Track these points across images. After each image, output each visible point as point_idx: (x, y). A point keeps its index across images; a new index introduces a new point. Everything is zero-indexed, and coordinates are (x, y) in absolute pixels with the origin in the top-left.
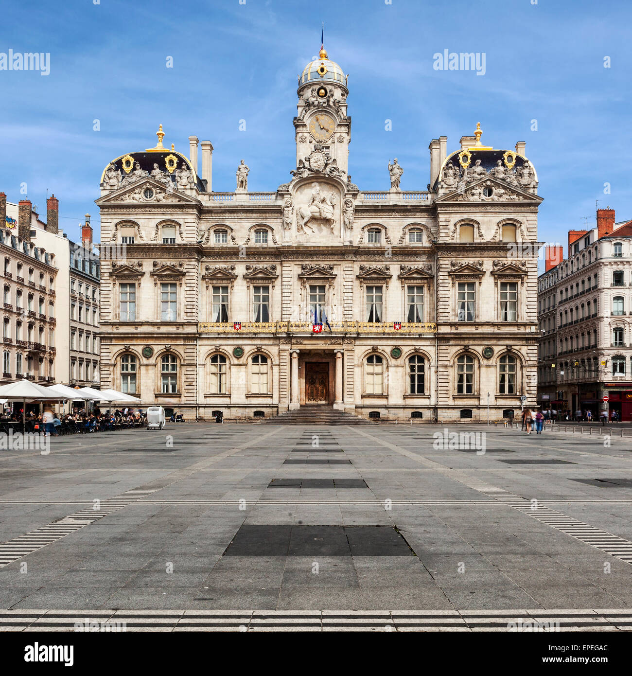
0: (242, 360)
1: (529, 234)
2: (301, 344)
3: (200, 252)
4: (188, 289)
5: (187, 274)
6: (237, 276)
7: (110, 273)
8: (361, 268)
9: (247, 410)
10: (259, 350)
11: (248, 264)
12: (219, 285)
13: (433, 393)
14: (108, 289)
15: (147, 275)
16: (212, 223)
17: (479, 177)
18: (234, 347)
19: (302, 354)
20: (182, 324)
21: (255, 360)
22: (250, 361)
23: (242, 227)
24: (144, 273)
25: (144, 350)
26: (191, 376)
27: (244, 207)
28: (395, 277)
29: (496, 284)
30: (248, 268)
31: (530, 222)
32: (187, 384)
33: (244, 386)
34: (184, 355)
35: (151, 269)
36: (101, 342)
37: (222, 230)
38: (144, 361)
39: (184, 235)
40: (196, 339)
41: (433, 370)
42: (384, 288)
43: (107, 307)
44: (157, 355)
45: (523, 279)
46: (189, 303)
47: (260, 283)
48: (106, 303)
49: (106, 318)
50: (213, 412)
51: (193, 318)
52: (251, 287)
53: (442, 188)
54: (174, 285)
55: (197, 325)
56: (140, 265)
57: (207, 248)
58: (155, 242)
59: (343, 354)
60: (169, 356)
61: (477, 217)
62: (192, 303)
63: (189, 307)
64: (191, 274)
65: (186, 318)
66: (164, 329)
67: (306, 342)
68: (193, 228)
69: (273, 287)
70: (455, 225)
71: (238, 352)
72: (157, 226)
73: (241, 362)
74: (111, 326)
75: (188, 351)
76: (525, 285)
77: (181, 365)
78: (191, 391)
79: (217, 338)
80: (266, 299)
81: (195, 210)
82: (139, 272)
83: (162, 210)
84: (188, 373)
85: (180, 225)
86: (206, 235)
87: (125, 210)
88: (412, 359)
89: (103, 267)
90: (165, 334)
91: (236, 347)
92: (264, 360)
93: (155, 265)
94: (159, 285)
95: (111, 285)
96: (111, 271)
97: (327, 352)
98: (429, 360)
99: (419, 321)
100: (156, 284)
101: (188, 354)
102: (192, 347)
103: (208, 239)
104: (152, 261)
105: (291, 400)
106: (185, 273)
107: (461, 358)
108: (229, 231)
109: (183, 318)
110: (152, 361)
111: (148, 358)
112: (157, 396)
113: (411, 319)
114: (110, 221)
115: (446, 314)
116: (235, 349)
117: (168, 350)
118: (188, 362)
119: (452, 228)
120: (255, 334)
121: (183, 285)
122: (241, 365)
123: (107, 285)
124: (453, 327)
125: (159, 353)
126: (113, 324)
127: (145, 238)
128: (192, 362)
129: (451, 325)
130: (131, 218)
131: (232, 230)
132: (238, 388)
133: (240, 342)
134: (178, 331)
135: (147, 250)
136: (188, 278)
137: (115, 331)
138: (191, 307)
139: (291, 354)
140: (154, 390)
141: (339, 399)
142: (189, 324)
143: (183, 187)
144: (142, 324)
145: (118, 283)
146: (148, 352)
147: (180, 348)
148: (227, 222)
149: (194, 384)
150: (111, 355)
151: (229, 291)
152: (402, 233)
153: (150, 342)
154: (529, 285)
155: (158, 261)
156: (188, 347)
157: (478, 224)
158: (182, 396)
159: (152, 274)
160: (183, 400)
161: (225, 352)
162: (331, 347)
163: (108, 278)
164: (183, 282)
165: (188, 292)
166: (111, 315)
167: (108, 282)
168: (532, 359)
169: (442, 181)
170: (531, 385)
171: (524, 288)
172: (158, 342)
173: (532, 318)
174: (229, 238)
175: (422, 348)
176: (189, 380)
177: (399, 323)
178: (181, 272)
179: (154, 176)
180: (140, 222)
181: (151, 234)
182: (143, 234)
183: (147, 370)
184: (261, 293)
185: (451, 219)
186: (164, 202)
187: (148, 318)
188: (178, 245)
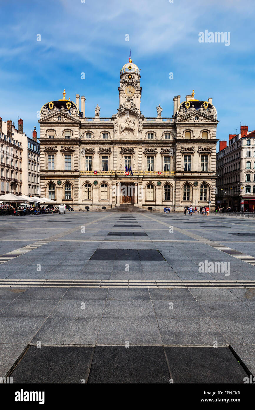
0: (97, 186)
1: (213, 136)
2: (121, 180)
3: (80, 142)
4: (76, 157)
5: (75, 151)
6: (95, 152)
7: (44, 150)
8: (145, 149)
9: (99, 206)
10: (104, 182)
11: (100, 147)
12: (88, 156)
13: (174, 200)
14: (43, 157)
15: (59, 151)
16: (85, 130)
17: (193, 112)
18: (94, 181)
19: (122, 184)
20: (73, 171)
21: (102, 186)
22: (100, 186)
23: (97, 132)
24: (58, 150)
25: (58, 182)
26: (77, 193)
27: (98, 124)
28: (159, 153)
29: (199, 156)
30: (100, 149)
31: (213, 131)
32: (75, 195)
33: (98, 196)
34: (74, 184)
35: (61, 149)
36: (40, 178)
37: (89, 133)
38: (58, 186)
39: (74, 135)
40: (78, 177)
41: (174, 190)
42: (154, 157)
43: (43, 164)
44: (63, 184)
45: (210, 154)
46: (76, 163)
47: (104, 155)
48: (42, 163)
49: (43, 169)
50: (85, 207)
51: (78, 169)
52: (101, 156)
53: (178, 116)
54: (70, 156)
55: (79, 172)
56: (56, 147)
57: (83, 141)
58: (62, 138)
59: (138, 184)
60: (68, 184)
61: (192, 129)
62: (77, 163)
63: (76, 164)
64: (77, 151)
65: (75, 169)
66: (66, 173)
67: (123, 179)
68: (77, 132)
69: (110, 156)
70: (183, 132)
71: (96, 183)
72: (63, 131)
73: (97, 187)
74: (44, 172)
75: (75, 182)
76: (211, 156)
77: (73, 188)
78: (77, 198)
79: (87, 177)
80: (107, 161)
81: (78, 125)
82: (56, 150)
83: (65, 125)
84: (76, 191)
85: (72, 131)
86: (83, 135)
87: (50, 125)
88: (165, 186)
89: (41, 148)
90: (66, 175)
91: (95, 181)
92: (106, 186)
93: (62, 147)
94: (64, 155)
95: (45, 155)
96: (44, 149)
97: (131, 183)
98: (172, 187)
99: (168, 171)
100: (62, 155)
101: (75, 184)
102: (77, 181)
103: (83, 137)
104: (61, 146)
105: (117, 202)
106: (74, 150)
107: (185, 186)
108: (92, 134)
109: (73, 169)
110: (61, 186)
111: (59, 185)
112: (63, 200)
113: (165, 170)
114: (44, 129)
115: (179, 168)
116: (94, 182)
117: (67, 182)
118: (75, 187)
119: (182, 133)
120: (102, 176)
121: (74, 155)
122: (97, 188)
123: (43, 155)
124: (182, 173)
125: (64, 183)
126: (45, 171)
127: (58, 136)
128: (77, 187)
129: (181, 172)
130: (53, 128)
131: (93, 133)
132: (96, 197)
133: (96, 179)
134: (72, 174)
135: (59, 141)
136: (75, 153)
137: (46, 174)
138: (77, 164)
139: (117, 184)
140: (62, 198)
141: (136, 202)
142: (76, 171)
143: (73, 115)
144: (57, 171)
145: (47, 154)
146: (59, 183)
147: (72, 182)
148: (91, 130)
149: (78, 195)
150: (45, 184)
151: (92, 158)
152: (162, 135)
153: (60, 179)
154: (213, 156)
155: (64, 146)
156: (75, 181)
157: (193, 131)
158: (73, 200)
159: (61, 151)
160: (74, 202)
161: (90, 183)
162: (133, 181)
163: (43, 152)
164: (74, 154)
165: (76, 158)
166: (44, 167)
167: (43, 154)
168: (213, 186)
169: (178, 114)
170: (213, 197)
171: (211, 158)
172: (63, 179)
173: (214, 170)
174: (92, 136)
175: (169, 182)
176: (76, 194)
177: (160, 172)
178: (73, 150)
179: (62, 111)
180: (56, 130)
181: (60, 134)
182: (57, 134)
183: (59, 190)
184: (105, 159)
185: (182, 129)
186: (66, 121)
187: (59, 169)
188: (71, 139)
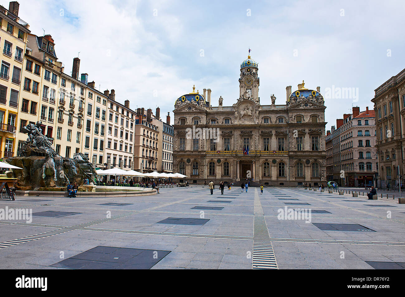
0: (220, 164)
1: (321, 119)
2: (240, 158)
3: (206, 127)
8: (262, 132)
10: (226, 160)
13: (288, 176)
14: (176, 140)
16: (211, 117)
17: (303, 100)
19: (241, 162)
22: (223, 164)
23: (220, 118)
25: (187, 160)
26: (203, 169)
27: (221, 111)
28: (274, 135)
29: (310, 137)
30: (222, 132)
31: (322, 115)
33: (221, 173)
37: (214, 120)
38: (187, 164)
39: (201, 122)
40: (205, 156)
41: (288, 168)
42: (270, 139)
43: (176, 145)
45: (320, 135)
46: (202, 144)
47: (226, 138)
49: (175, 149)
51: (204, 149)
52: (223, 139)
53: (290, 104)
55: (205, 152)
58: (191, 124)
59: (255, 162)
60: (195, 162)
61: (303, 114)
66: (194, 153)
67: (242, 158)
68: (204, 119)
69: (231, 138)
70: (295, 117)
72: (192, 119)
74: (176, 152)
76: (321, 137)
77: (200, 165)
78: (203, 174)
79: (212, 156)
80: (228, 143)
81: (205, 113)
83: (194, 114)
85: (200, 118)
87: (182, 114)
88: (280, 164)
89: (175, 132)
90: (194, 155)
92: (228, 164)
95: (177, 138)
96: (177, 134)
97: (250, 161)
98: (286, 164)
99: (283, 150)
101: (201, 162)
102: (203, 159)
103: (209, 122)
105: (237, 178)
107: (298, 164)
109: (200, 150)
110: (190, 164)
112: (191, 176)
113: (279, 149)
114: (177, 117)
115: (292, 148)
116: (218, 160)
117: (195, 160)
118: (202, 164)
119: (294, 118)
120: (225, 155)
124: (295, 153)
125: (192, 161)
127: (188, 123)
129: (294, 152)
130: (184, 116)
131: (217, 119)
132: (219, 173)
133: (220, 157)
134: (199, 154)
137: (178, 153)
138: (203, 146)
139: (237, 162)
142: (203, 151)
143: (201, 106)
144: (187, 151)
145: (179, 138)
146: (189, 161)
147: (199, 160)
148: (216, 117)
149: (204, 172)
150: (177, 162)
152: (276, 119)
153: (190, 157)
154: (322, 137)
157: (303, 116)
160: (200, 177)
161: (214, 161)
162: (251, 159)
163: (176, 136)
165: (202, 141)
166: (177, 148)
168: (324, 164)
169: (290, 101)
170: (324, 173)
171: (320, 139)
172: (192, 157)
173: (324, 149)
174: (216, 122)
175: (284, 160)
177: (275, 151)
179: (191, 103)
180: (187, 117)
181: (190, 121)
182: (188, 121)
183: (188, 167)
184: (227, 141)
185: (293, 115)
186: (195, 111)
187: (189, 149)
188: (199, 125)
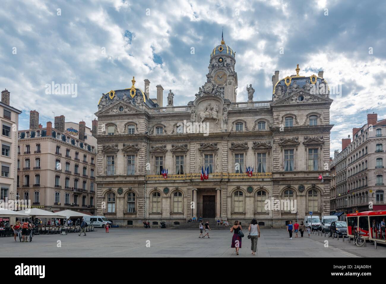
0: (169, 195)
1: (325, 121)
2: (198, 185)
3: (148, 138)
4: (140, 157)
5: (140, 150)
6: (167, 151)
7: (102, 150)
8: (232, 144)
9: (171, 221)
10: (177, 189)
11: (173, 144)
12: (158, 156)
13: (270, 211)
14: (101, 159)
15: (120, 151)
16: (155, 123)
17: (296, 90)
18: (164, 188)
19: (199, 191)
20: (137, 176)
21: (175, 195)
22: (172, 195)
23: (170, 125)
24: (119, 150)
25: (118, 190)
26: (141, 203)
27: (171, 114)
28: (250, 149)
29: (306, 150)
30: (173, 146)
31: (325, 114)
32: (140, 207)
33: (169, 208)
34: (138, 192)
35: (122, 148)
36: (97, 186)
37: (159, 127)
38: (118, 196)
39: (139, 130)
40: (144, 184)
42: (244, 155)
43: (101, 168)
44: (125, 192)
45: (321, 146)
46: (141, 165)
47: (179, 154)
48: (100, 166)
49: (100, 174)
50: (153, 222)
51: (143, 173)
52: (174, 156)
53: (275, 98)
54: (133, 156)
55: (145, 177)
56: (117, 146)
57: (151, 137)
58: (124, 134)
59: (220, 191)
60: (131, 194)
61: (295, 113)
62: (142, 165)
63: (140, 167)
64: (142, 150)
65: (139, 173)
66: (128, 179)
67: (200, 184)
68: (143, 126)
69: (186, 156)
70: (283, 117)
71: (166, 190)
72: (125, 125)
73: (168, 196)
74: (102, 178)
75: (140, 190)
76: (323, 149)
77: (137, 198)
78: (142, 211)
79: (155, 183)
80: (182, 162)
81: (144, 116)
82: (116, 150)
83: (128, 117)
84: (140, 202)
85: (137, 124)
86: (152, 130)
87: (109, 118)
88: (259, 193)
89: (99, 148)
90: (128, 181)
91: (165, 187)
92: (180, 194)
93: (124, 146)
94: (126, 156)
95: (103, 157)
96: (103, 149)
97: (212, 189)
99: (264, 171)
100: (124, 155)
101: (140, 192)
102: (142, 188)
103: (153, 132)
104: (122, 144)
106: (139, 149)
107: (286, 192)
108: (163, 127)
110: (122, 195)
111: (120, 194)
112: (124, 214)
113: (259, 171)
114: (102, 124)
115: (278, 168)
117: (130, 190)
118: (140, 196)
119: (281, 119)
120: (174, 181)
121: (138, 156)
122: (167, 197)
123: (101, 157)
124: (281, 175)
125: (126, 191)
126: (103, 177)
127: (119, 132)
128: (142, 196)
129: (281, 173)
130: (113, 122)
131: (165, 126)
132: (166, 210)
133: (167, 185)
134: (135, 180)
135: (120, 138)
136: (140, 152)
137: (104, 180)
138: (142, 167)
139: (193, 191)
140: (123, 211)
141: (218, 215)
142: (141, 176)
143: (138, 105)
144: (117, 176)
145: (106, 156)
146: (120, 191)
147: (136, 190)
148: (162, 123)
149: (143, 207)
150: (102, 193)
151: (163, 158)
152: (254, 124)
153: (122, 186)
154: (325, 149)
155: (126, 143)
156: (140, 188)
157: (296, 116)
158: (137, 214)
159: (123, 150)
160: (138, 216)
161: (159, 190)
162: (214, 187)
163: (101, 153)
164: (138, 154)
165: (140, 160)
166: (103, 172)
167: (101, 155)
168: (327, 191)
169: (275, 93)
170: (326, 206)
171: (322, 151)
172: (125, 186)
173: (327, 168)
174: (163, 131)
175: (264, 186)
176: (141, 205)
178: (136, 149)
179: (124, 100)
180: (117, 124)
181: (122, 130)
182: (119, 130)
183: (120, 200)
184: (180, 160)
185: (280, 115)
186: (128, 113)
187: (120, 173)
188: (135, 134)
